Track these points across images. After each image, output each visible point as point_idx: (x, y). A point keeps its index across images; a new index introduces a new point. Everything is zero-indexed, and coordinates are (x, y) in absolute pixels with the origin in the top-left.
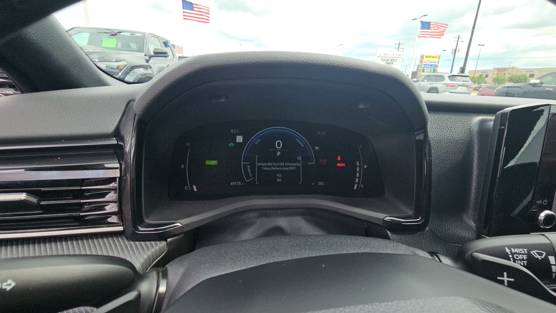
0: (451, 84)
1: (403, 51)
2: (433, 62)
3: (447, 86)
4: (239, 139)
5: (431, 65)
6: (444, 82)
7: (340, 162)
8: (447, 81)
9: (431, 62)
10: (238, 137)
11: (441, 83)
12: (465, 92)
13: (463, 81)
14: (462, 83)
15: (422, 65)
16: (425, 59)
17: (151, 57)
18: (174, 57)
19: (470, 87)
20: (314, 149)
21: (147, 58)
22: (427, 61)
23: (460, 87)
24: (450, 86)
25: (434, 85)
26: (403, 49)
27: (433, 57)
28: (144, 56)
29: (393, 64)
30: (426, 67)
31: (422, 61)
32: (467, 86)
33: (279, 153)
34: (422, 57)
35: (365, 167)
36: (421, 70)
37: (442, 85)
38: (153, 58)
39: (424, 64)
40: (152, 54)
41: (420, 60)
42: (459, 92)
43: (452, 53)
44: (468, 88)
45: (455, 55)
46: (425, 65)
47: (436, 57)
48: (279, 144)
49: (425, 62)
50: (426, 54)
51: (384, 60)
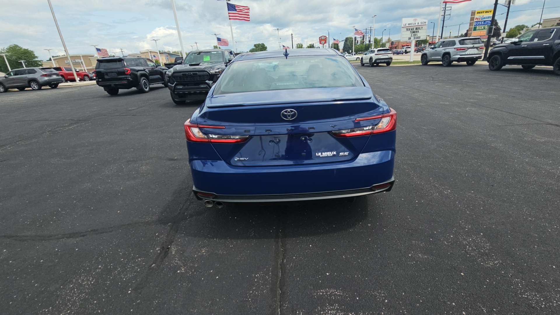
0: (461, 48)
1: (451, 10)
2: (487, 18)
3: (457, 50)
5: (485, 21)
6: (455, 47)
8: (458, 45)
9: (484, 18)
11: (453, 48)
12: (475, 53)
13: (473, 44)
14: (471, 46)
15: (473, 22)
16: (477, 16)
19: (480, 48)
22: (480, 17)
23: (470, 49)
24: (460, 50)
25: (447, 51)
26: (451, 7)
27: (486, 12)
29: (418, 32)
30: (479, 25)
31: (474, 17)
32: (477, 48)
34: (473, 13)
36: (472, 28)
39: (475, 22)
41: (471, 18)
42: (469, 54)
43: (506, 5)
44: (478, 50)
45: (509, 8)
46: (477, 22)
47: (491, 11)
49: (476, 18)
50: (477, 10)
51: (409, 29)
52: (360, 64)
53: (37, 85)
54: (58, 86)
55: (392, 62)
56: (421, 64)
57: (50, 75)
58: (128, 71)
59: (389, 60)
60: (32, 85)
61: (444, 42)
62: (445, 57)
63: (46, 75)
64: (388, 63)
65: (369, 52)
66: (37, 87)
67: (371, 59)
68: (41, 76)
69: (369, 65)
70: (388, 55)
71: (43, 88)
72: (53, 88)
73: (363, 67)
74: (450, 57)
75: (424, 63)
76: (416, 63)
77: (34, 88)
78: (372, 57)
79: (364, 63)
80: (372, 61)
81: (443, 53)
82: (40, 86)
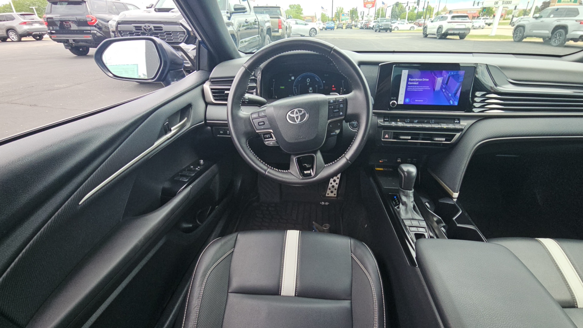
3: (581, 23)
4: (293, 78)
6: (577, 18)
7: (333, 88)
10: (292, 77)
11: (574, 20)
17: (231, 13)
18: (250, 11)
20: (323, 82)
21: (229, 15)
25: (563, 23)
28: (226, 14)
33: (308, 84)
35: (345, 90)
37: (575, 22)
38: (234, 14)
40: (233, 10)
48: (308, 80)
52: (422, 34)
53: (16, 36)
54: (43, 38)
55: (468, 35)
56: (512, 40)
57: (31, 24)
58: (92, 20)
59: (466, 32)
60: (11, 35)
61: (558, 9)
62: (557, 31)
63: (25, 23)
64: (462, 37)
65: (439, 19)
66: (16, 38)
67: (440, 28)
68: (20, 24)
69: (435, 36)
70: (465, 25)
71: (23, 39)
72: (37, 40)
73: (426, 39)
74: (566, 32)
75: (517, 39)
76: (503, 38)
77: (13, 39)
78: (442, 26)
79: (427, 34)
80: (442, 31)
81: (554, 26)
82: (21, 37)
